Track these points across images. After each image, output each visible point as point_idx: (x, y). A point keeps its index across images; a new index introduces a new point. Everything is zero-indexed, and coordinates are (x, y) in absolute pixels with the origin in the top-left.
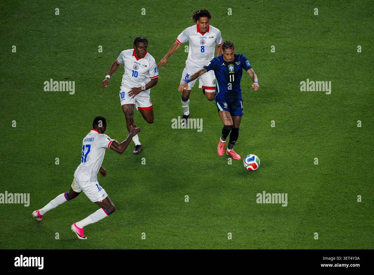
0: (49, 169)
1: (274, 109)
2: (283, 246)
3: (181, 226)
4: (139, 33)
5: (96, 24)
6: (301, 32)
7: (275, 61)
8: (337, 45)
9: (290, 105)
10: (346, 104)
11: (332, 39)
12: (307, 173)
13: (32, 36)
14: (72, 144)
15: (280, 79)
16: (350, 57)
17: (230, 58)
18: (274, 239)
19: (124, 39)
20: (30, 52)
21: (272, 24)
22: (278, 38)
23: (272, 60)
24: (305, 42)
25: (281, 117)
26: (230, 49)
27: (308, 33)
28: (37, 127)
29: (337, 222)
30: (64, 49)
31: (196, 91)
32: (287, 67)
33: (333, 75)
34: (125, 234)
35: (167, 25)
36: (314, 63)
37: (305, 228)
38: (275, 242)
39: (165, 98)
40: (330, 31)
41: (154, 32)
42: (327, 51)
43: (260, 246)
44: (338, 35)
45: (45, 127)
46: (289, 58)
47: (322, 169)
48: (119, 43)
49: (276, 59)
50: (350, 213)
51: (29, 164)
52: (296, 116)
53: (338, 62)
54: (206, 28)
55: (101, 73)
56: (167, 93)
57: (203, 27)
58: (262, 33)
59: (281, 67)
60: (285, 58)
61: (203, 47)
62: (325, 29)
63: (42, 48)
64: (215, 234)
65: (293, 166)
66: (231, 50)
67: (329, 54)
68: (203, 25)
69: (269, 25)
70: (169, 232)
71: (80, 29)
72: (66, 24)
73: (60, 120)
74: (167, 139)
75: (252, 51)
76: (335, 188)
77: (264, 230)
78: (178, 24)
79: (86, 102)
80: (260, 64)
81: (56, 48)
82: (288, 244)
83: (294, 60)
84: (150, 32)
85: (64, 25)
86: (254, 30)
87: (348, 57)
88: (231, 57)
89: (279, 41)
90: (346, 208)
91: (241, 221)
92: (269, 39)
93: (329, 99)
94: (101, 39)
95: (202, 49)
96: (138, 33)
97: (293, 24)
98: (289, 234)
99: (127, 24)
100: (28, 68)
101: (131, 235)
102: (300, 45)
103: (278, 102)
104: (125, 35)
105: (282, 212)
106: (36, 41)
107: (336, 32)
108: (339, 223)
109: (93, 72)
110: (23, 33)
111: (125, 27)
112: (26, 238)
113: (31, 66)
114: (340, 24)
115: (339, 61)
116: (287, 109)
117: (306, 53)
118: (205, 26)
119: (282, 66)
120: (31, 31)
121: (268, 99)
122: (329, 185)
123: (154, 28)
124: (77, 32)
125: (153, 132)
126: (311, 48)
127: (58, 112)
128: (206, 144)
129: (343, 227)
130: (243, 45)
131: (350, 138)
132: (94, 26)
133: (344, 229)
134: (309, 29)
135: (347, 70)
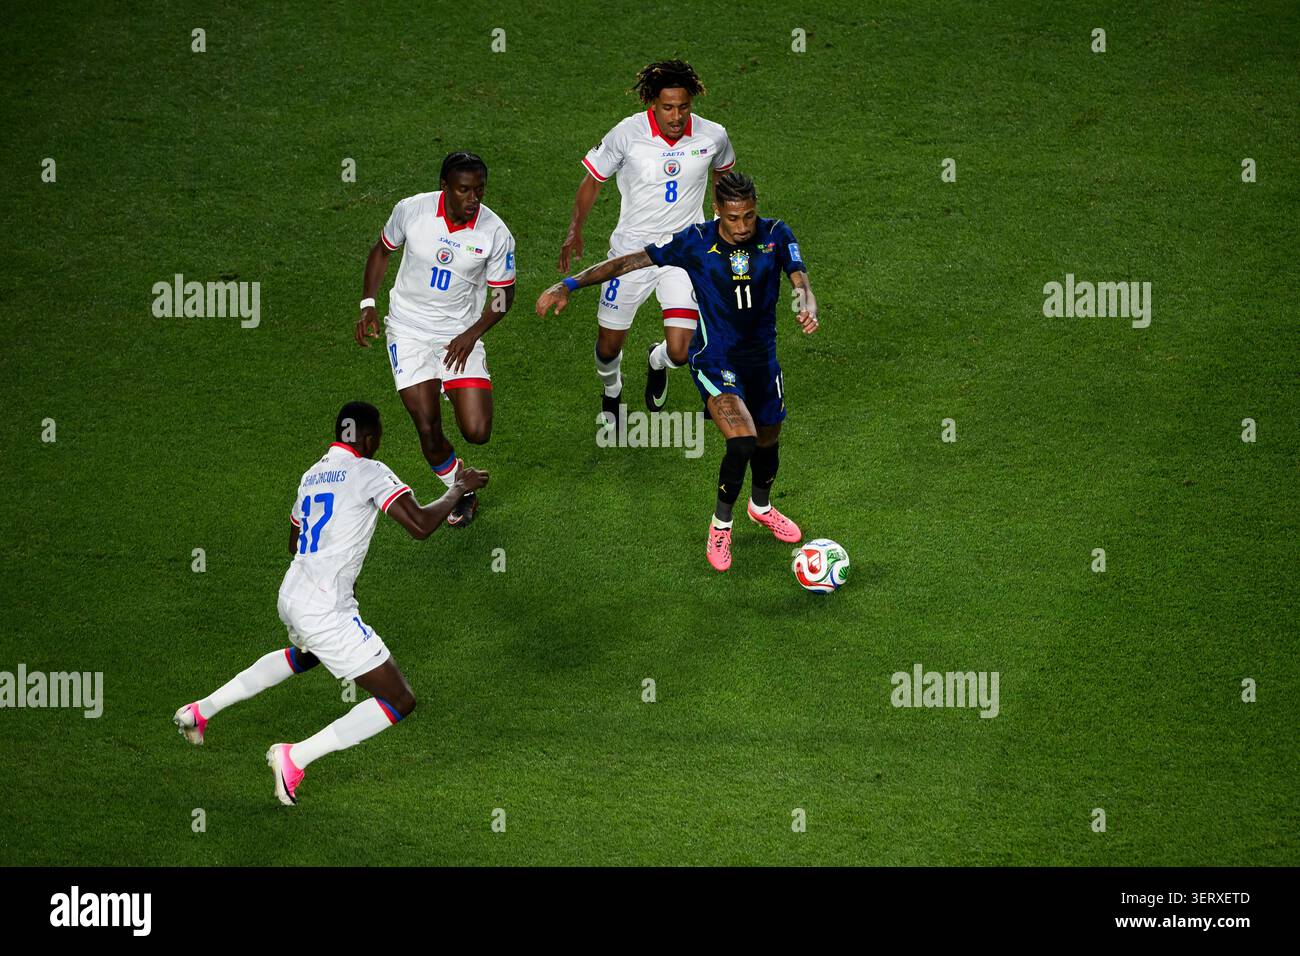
0: (170, 574)
1: (911, 379)
2: (943, 828)
3: (606, 762)
4: (468, 126)
5: (326, 97)
6: (1001, 125)
7: (917, 218)
8: (1121, 168)
9: (965, 365)
10: (1150, 362)
11: (1103, 149)
12: (1022, 590)
13: (112, 137)
14: (247, 494)
15: (933, 279)
16: (1163, 205)
17: (743, 230)
18: (912, 804)
19: (417, 146)
20: (107, 191)
21: (907, 98)
22: (925, 143)
23: (905, 216)
24: (1014, 157)
25: (937, 404)
26: (744, 199)
27: (1024, 128)
28: (131, 437)
29: (1120, 748)
30: (220, 180)
31: (656, 319)
32: (957, 239)
33: (1107, 266)
34: (422, 789)
35: (558, 101)
36: (1045, 226)
37: (1015, 770)
38: (917, 816)
39: (553, 341)
40: (1096, 122)
41: (515, 124)
42: (1087, 189)
43: (866, 827)
44: (1122, 133)
45: (156, 435)
46: (962, 211)
47: (1072, 573)
48: (401, 160)
49: (919, 214)
50: (1165, 721)
51: (105, 558)
52: (986, 400)
53: (1122, 222)
54: (681, 122)
55: (342, 259)
56: (558, 324)
57: (670, 120)
58: (871, 128)
59: (935, 238)
60: (948, 211)
61: (672, 186)
62: (1078, 116)
63: (146, 178)
64: (718, 789)
65: (975, 566)
66: (745, 203)
67: (1092, 197)
68: (670, 112)
69: (895, 101)
70: (566, 784)
71: (274, 113)
72: (225, 98)
73: (205, 413)
74: (560, 476)
75: (841, 186)
76: (1113, 636)
77: (878, 776)
78: (594, 96)
79: (291, 354)
80: (865, 229)
81: (193, 177)
82: (958, 822)
83: (976, 216)
84: (503, 125)
85: (219, 100)
86: (845, 117)
87: (1156, 206)
88: (746, 225)
89: (929, 154)
90: (1149, 705)
91: (803, 747)
92: (895, 148)
93: (1096, 346)
94: (341, 148)
95: (670, 190)
96: (462, 127)
97: (976, 97)
98: (963, 788)
99: (427, 100)
100: (103, 242)
101: (440, 792)
102: (999, 167)
103: (925, 353)
104: (420, 134)
105: (939, 716)
106: (126, 153)
107: (1115, 125)
108: (1127, 753)
109: (315, 255)
110: (85, 129)
111: (420, 107)
112: (95, 802)
113: (111, 237)
114: (1130, 97)
115: (1127, 221)
116: (956, 378)
117: (1016, 194)
118: (677, 118)
119: (938, 236)
120: (111, 122)
121: (892, 344)
122: (1093, 627)
123: (516, 112)
124: (262, 125)
125: (512, 455)
126: (1035, 175)
127: (198, 388)
128: (687, 491)
129: (1139, 766)
130: (811, 169)
131: (1165, 473)
132: (318, 105)
133: (1143, 774)
134: (1029, 115)
135: (1152, 248)
